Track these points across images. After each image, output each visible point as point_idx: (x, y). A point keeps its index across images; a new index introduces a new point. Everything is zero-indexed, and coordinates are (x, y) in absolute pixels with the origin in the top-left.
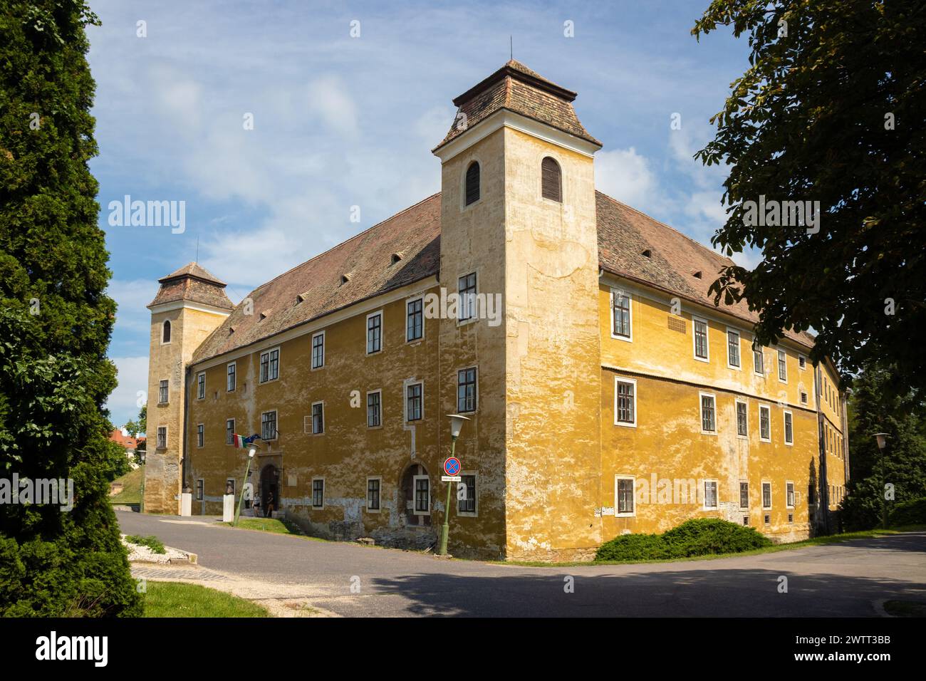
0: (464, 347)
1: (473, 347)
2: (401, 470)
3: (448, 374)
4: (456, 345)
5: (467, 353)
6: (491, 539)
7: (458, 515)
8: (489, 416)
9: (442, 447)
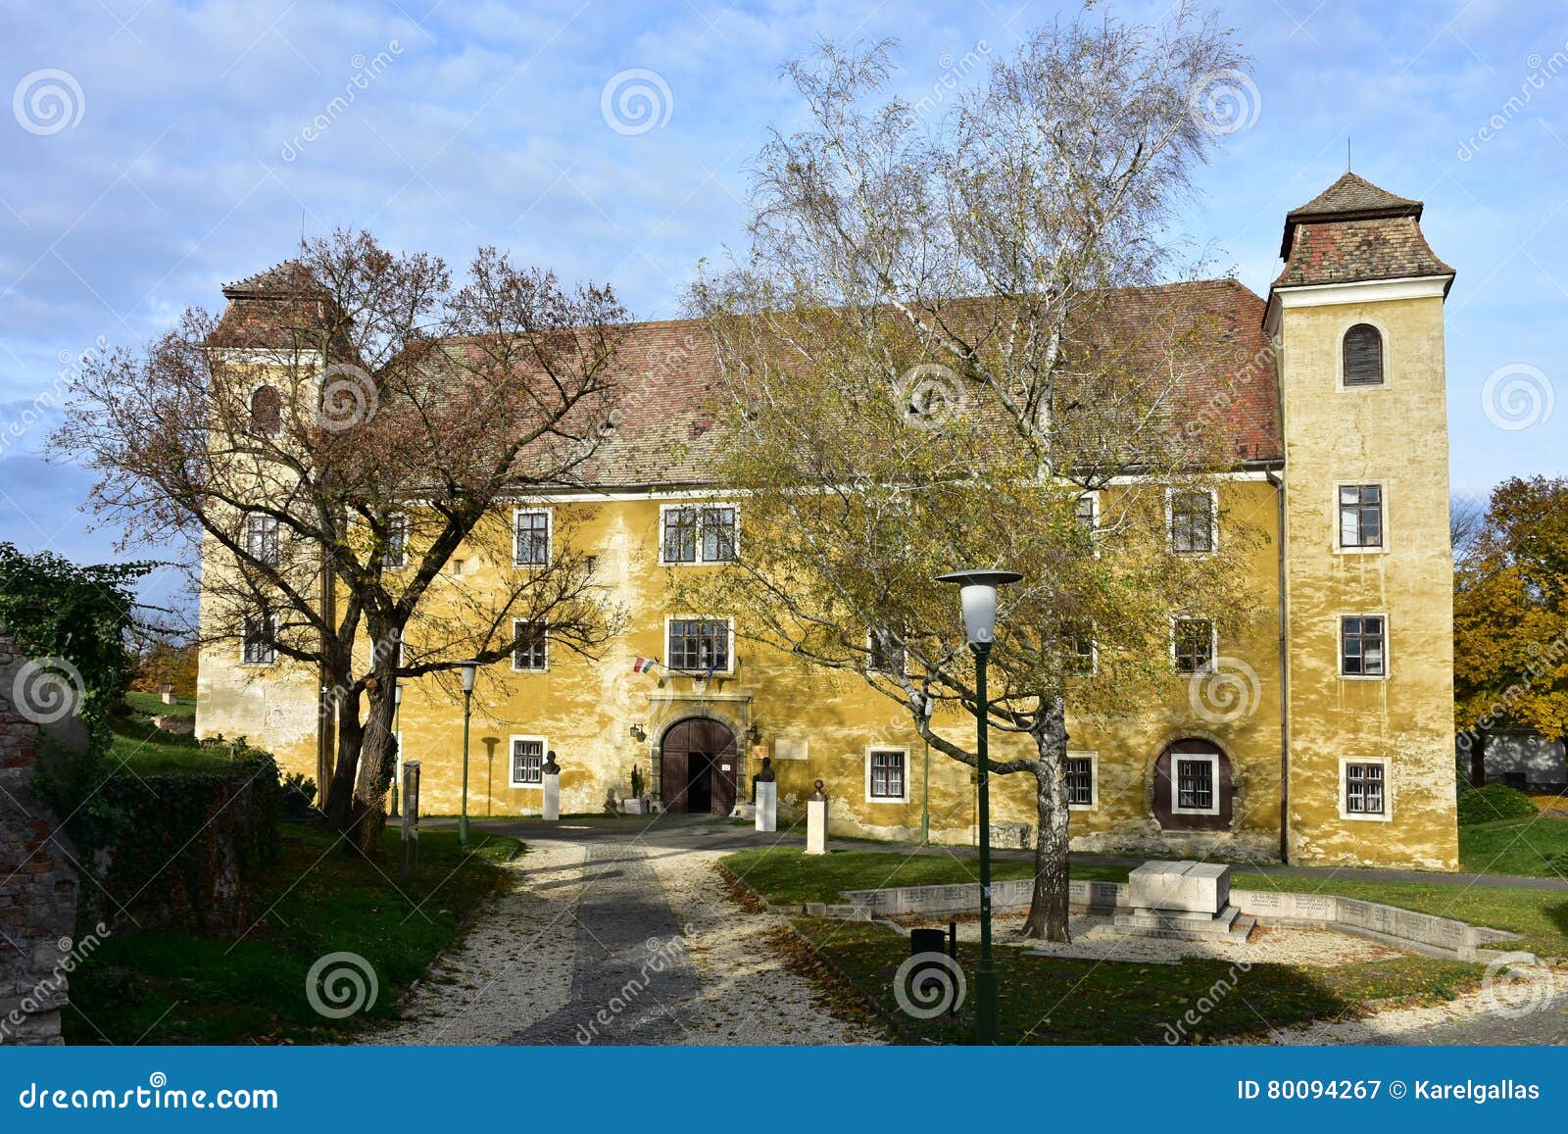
0: (1353, 584)
1: (1376, 588)
2: (1154, 745)
3: (1311, 617)
4: (1331, 579)
5: (1359, 594)
6: (1423, 852)
7: (1344, 816)
8: (1415, 685)
9: (1298, 719)
